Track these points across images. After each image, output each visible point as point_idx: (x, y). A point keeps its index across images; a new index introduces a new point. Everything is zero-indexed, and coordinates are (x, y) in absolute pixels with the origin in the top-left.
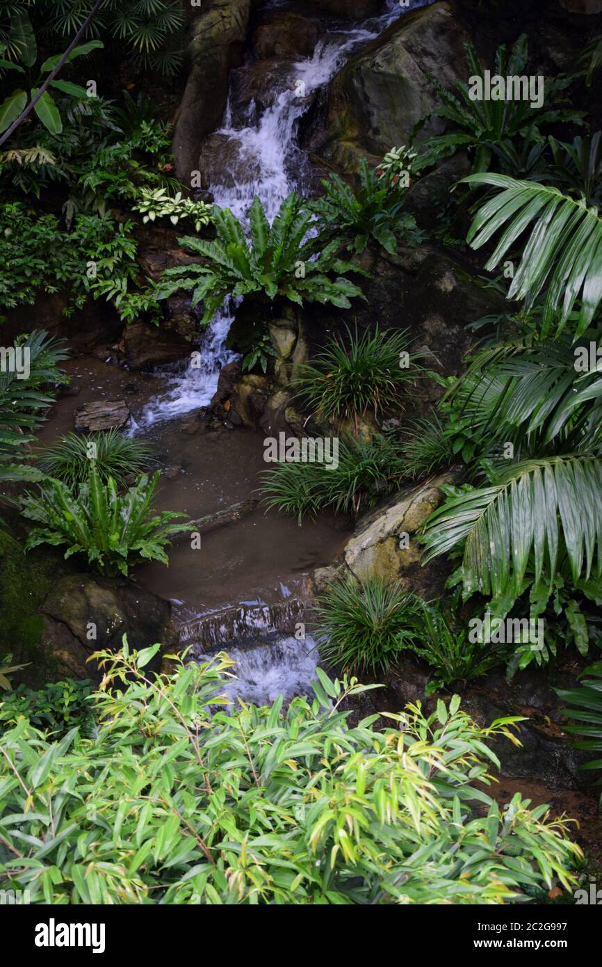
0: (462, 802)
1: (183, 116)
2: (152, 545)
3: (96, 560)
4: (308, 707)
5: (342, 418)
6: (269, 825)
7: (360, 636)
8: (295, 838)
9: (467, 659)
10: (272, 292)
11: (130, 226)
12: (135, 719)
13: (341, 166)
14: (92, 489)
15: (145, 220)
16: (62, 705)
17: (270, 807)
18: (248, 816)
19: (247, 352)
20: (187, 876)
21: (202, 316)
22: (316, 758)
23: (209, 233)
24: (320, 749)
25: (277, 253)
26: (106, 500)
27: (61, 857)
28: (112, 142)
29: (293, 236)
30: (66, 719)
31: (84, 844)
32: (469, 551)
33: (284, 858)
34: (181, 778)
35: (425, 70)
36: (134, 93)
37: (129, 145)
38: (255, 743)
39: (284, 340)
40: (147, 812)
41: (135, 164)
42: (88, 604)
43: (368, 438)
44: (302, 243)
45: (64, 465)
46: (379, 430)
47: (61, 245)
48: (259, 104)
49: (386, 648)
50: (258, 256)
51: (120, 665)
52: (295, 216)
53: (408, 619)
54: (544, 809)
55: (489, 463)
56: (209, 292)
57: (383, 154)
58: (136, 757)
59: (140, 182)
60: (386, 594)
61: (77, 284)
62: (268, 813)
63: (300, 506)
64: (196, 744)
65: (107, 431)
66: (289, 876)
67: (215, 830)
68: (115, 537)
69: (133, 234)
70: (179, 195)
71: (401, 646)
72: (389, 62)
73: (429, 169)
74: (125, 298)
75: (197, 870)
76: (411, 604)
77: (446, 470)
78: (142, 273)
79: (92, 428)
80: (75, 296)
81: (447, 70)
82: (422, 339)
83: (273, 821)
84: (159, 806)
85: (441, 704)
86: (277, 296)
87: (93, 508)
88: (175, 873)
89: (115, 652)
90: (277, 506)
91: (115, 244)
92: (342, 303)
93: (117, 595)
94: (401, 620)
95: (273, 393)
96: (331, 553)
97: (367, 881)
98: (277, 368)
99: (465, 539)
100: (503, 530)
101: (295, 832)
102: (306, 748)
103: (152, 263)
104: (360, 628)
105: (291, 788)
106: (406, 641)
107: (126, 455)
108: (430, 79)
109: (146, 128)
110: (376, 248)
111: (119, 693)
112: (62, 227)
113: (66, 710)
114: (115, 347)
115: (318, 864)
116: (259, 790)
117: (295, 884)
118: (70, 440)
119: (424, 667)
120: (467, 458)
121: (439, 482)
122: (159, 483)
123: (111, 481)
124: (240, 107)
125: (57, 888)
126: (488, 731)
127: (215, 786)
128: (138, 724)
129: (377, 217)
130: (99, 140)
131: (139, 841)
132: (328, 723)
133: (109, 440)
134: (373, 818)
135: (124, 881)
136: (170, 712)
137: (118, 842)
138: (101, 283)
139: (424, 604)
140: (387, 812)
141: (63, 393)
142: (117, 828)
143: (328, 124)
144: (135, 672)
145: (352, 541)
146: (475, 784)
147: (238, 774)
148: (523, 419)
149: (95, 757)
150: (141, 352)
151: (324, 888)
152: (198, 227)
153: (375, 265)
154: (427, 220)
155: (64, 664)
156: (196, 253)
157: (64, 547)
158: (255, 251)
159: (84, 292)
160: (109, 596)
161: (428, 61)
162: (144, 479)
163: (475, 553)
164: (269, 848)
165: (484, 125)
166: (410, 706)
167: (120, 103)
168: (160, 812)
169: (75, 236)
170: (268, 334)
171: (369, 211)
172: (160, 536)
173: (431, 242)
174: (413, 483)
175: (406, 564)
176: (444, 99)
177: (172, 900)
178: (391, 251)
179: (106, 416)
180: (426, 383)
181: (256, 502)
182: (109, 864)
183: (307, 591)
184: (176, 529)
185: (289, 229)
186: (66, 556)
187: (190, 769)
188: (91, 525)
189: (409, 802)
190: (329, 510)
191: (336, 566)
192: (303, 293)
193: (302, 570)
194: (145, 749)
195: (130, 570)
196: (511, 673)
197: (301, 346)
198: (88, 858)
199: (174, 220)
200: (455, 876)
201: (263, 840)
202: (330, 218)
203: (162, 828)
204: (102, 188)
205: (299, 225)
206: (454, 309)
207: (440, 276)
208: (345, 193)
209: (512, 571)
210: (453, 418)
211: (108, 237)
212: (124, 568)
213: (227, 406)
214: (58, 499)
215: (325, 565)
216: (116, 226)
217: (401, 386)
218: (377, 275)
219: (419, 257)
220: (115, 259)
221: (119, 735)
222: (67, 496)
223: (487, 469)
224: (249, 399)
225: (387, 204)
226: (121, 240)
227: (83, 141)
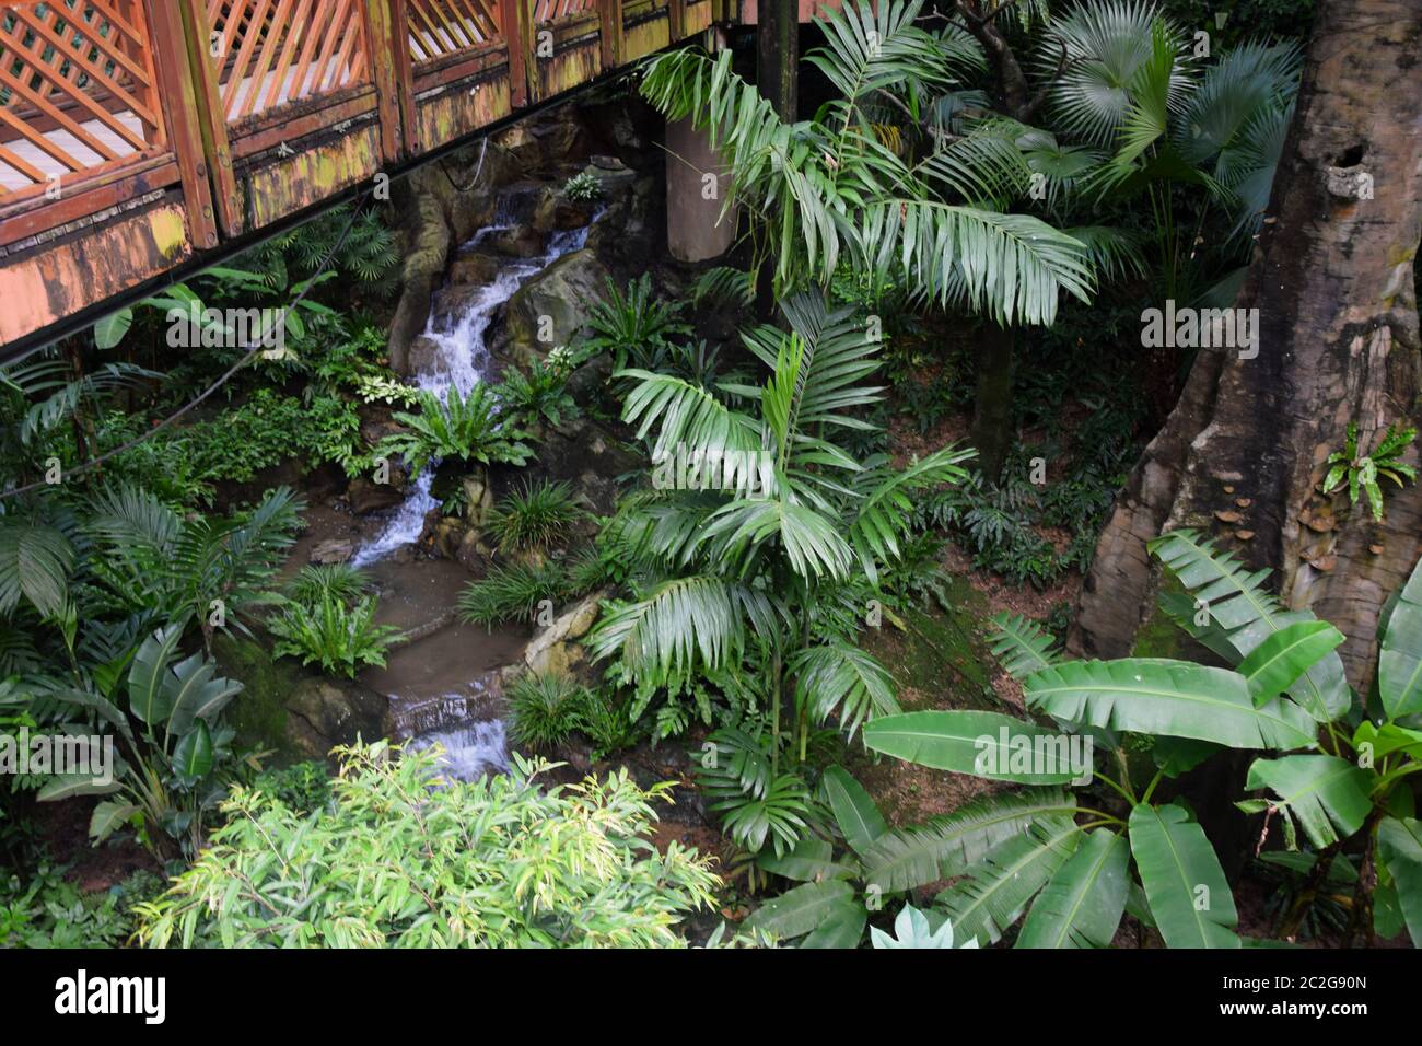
0: (631, 850)
1: (396, 325)
2: (373, 652)
3: (329, 667)
4: (507, 783)
5: (521, 549)
6: (480, 879)
7: (539, 719)
8: (502, 889)
9: (622, 733)
10: (465, 455)
11: (355, 405)
12: (368, 800)
13: (516, 361)
14: (325, 610)
15: (367, 400)
16: (304, 782)
17: (481, 865)
18: (463, 873)
19: (446, 501)
20: (416, 924)
21: (410, 473)
22: (516, 825)
23: (416, 409)
24: (519, 817)
25: (469, 425)
26: (336, 619)
27: (313, 914)
28: (342, 343)
29: (481, 412)
30: (307, 792)
31: (331, 903)
32: (626, 652)
33: (495, 906)
34: (407, 846)
35: (578, 294)
36: (359, 308)
37: (356, 346)
38: (466, 815)
39: (475, 490)
40: (383, 875)
41: (359, 359)
42: (323, 701)
43: (541, 565)
44: (488, 417)
45: (302, 591)
46: (550, 558)
47: (301, 420)
48: (454, 316)
49: (559, 728)
50: (454, 428)
51: (356, 757)
52: (483, 397)
53: (576, 704)
54: (694, 851)
55: (634, 582)
56: (416, 454)
57: (547, 352)
58: (370, 830)
59: (362, 372)
60: (558, 685)
61: (313, 449)
62: (479, 870)
63: (489, 619)
64: (418, 817)
65: (336, 563)
66: (498, 920)
67: (437, 887)
68: (343, 648)
69: (358, 411)
70: (393, 381)
71: (570, 726)
72: (551, 288)
73: (582, 364)
74: (350, 460)
75: (425, 918)
76: (577, 692)
77: (602, 588)
78: (364, 440)
79: (324, 561)
80: (311, 459)
81: (594, 294)
82: (580, 488)
83: (482, 875)
84: (391, 870)
85: (612, 774)
86: (470, 457)
87: (326, 625)
88: (408, 922)
89: (351, 746)
90: (471, 619)
91: (343, 419)
92: (519, 462)
93: (345, 692)
94: (570, 705)
95: (466, 531)
96: (514, 655)
97: (559, 917)
98: (469, 512)
99: (623, 643)
100: (652, 635)
101: (502, 884)
102: (508, 816)
103: (371, 433)
104: (539, 713)
105: (496, 849)
106: (575, 721)
107: (351, 581)
108: (581, 300)
109: (368, 333)
110: (544, 420)
111: (354, 778)
112: (302, 407)
113: (307, 786)
114: (342, 497)
115: (521, 908)
116: (471, 852)
117: (504, 926)
118: (309, 571)
119: (589, 740)
120: (618, 578)
121: (597, 598)
122: (378, 602)
123: (340, 603)
124: (440, 318)
125: (310, 940)
126: (649, 794)
127: (436, 851)
128: (370, 803)
129: (545, 398)
130: (332, 342)
131: (376, 899)
132: (524, 795)
133: (337, 570)
134: (565, 870)
135: (366, 932)
136: (397, 792)
137: (360, 901)
138: (332, 449)
139: (588, 692)
140: (577, 865)
141: (301, 534)
142: (358, 890)
143: (505, 330)
144: (368, 762)
145: (530, 645)
146: (640, 835)
147: (454, 842)
148: (663, 549)
149: (336, 831)
150: (362, 502)
151: (526, 926)
152: (407, 406)
153: (544, 433)
154: (582, 399)
155: (304, 749)
156: (405, 425)
157: (302, 657)
158: (452, 423)
159: (318, 455)
160: (339, 694)
161: (580, 288)
162: (366, 601)
163: (631, 654)
164: (483, 899)
165: (621, 333)
166: (588, 778)
167: (349, 315)
168: (392, 875)
169: (312, 413)
170: (462, 485)
171: (538, 393)
172: (380, 646)
173: (586, 416)
174: (577, 599)
175: (573, 662)
176: (593, 314)
177: (405, 943)
178: (556, 423)
179: (335, 552)
180: (584, 522)
181: (455, 616)
182: (353, 919)
183: (496, 685)
184: (392, 639)
185: (478, 407)
186: (305, 663)
187: (415, 839)
188: (324, 638)
189: (594, 858)
190: (513, 621)
191: (519, 665)
192: (490, 455)
193: (492, 669)
194: (377, 823)
195: (356, 673)
196: (654, 741)
197: (488, 496)
198: (336, 914)
199: (389, 400)
200: (628, 908)
201: (477, 892)
202: (509, 399)
203: (395, 888)
204: (334, 377)
205: (486, 404)
206: (605, 466)
207: (593, 441)
208: (520, 380)
209: (659, 664)
210: (606, 548)
211: (337, 413)
212: (351, 673)
213: (431, 542)
214: (298, 619)
215: (510, 664)
216: (344, 406)
217: (566, 525)
218: (545, 440)
219: (577, 427)
220: (343, 430)
221: (355, 812)
222: (305, 615)
223: (633, 587)
224: (448, 536)
225: (553, 388)
226: (348, 415)
227: (320, 343)
